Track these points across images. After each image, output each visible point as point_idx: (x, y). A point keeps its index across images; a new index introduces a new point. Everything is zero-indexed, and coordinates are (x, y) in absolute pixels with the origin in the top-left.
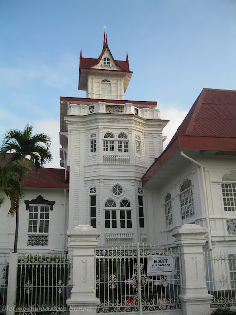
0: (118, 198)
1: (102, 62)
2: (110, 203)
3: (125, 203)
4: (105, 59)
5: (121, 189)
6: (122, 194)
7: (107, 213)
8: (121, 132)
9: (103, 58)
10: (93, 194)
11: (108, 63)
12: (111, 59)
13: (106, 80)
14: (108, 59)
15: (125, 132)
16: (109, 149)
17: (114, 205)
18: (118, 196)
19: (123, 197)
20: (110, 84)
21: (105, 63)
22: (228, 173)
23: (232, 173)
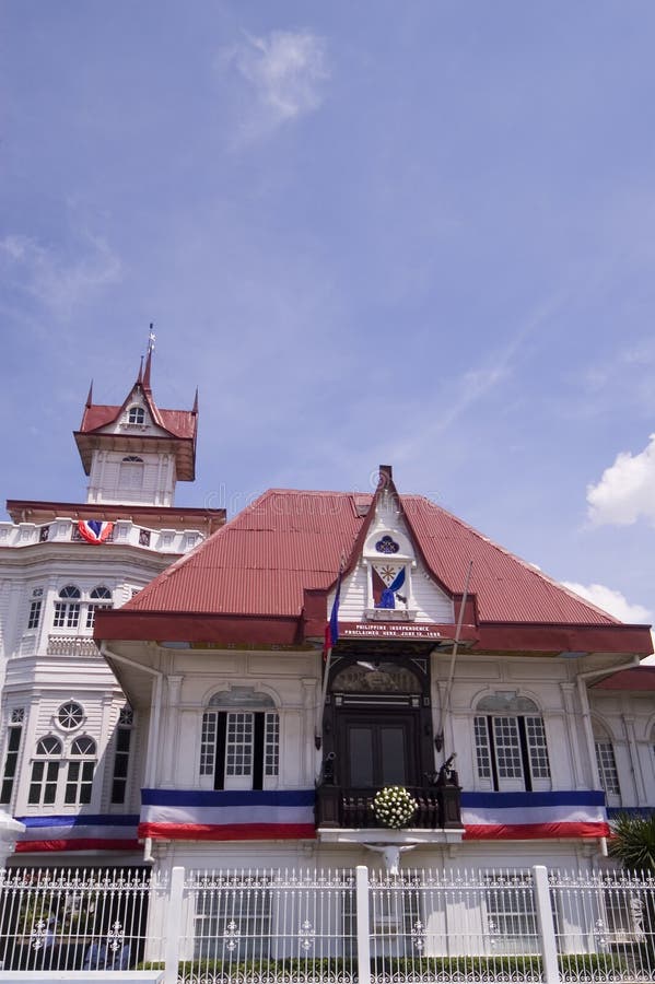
0: (67, 734)
1: (125, 419)
2: (49, 743)
3: (85, 744)
4: (133, 411)
5: (80, 712)
6: (79, 725)
7: (38, 766)
8: (98, 583)
9: (128, 409)
10: (17, 724)
11: (140, 420)
12: (146, 410)
13: (133, 459)
14: (141, 411)
15: (107, 583)
16: (66, 623)
17: (58, 750)
18: (68, 729)
19: (81, 730)
20: (143, 466)
21: (132, 419)
22: (226, 688)
23: (234, 688)
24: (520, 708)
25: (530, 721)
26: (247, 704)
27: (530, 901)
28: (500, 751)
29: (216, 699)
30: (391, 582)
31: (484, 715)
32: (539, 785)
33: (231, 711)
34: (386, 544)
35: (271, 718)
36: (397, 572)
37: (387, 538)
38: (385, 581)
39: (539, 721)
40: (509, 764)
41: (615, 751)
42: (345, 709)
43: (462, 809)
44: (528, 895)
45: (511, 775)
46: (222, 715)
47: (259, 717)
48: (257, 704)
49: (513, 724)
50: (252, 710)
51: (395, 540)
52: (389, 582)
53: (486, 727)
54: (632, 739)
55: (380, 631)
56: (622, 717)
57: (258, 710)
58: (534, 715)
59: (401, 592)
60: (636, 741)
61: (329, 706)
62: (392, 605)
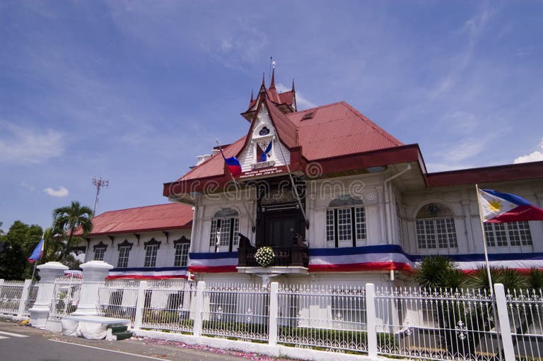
22: (220, 209)
23: (223, 209)
24: (353, 203)
25: (358, 210)
26: (228, 215)
27: (362, 303)
28: (341, 227)
29: (217, 214)
30: (266, 149)
31: (332, 209)
32: (360, 243)
33: (222, 218)
34: (265, 130)
35: (237, 220)
36: (268, 143)
37: (265, 128)
38: (263, 149)
39: (362, 209)
40: (345, 232)
41: (455, 223)
42: (267, 213)
43: (311, 257)
44: (362, 301)
45: (345, 238)
46: (219, 221)
47: (233, 220)
48: (231, 215)
49: (349, 211)
50: (229, 218)
51: (268, 128)
52: (264, 149)
53: (333, 216)
54: (468, 215)
55: (255, 174)
56: (461, 202)
57: (232, 217)
58: (360, 206)
59: (269, 153)
60: (471, 216)
61: (259, 213)
62: (265, 160)
